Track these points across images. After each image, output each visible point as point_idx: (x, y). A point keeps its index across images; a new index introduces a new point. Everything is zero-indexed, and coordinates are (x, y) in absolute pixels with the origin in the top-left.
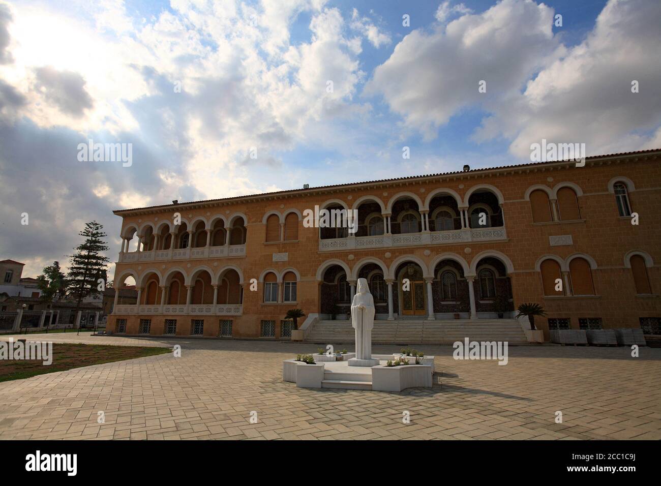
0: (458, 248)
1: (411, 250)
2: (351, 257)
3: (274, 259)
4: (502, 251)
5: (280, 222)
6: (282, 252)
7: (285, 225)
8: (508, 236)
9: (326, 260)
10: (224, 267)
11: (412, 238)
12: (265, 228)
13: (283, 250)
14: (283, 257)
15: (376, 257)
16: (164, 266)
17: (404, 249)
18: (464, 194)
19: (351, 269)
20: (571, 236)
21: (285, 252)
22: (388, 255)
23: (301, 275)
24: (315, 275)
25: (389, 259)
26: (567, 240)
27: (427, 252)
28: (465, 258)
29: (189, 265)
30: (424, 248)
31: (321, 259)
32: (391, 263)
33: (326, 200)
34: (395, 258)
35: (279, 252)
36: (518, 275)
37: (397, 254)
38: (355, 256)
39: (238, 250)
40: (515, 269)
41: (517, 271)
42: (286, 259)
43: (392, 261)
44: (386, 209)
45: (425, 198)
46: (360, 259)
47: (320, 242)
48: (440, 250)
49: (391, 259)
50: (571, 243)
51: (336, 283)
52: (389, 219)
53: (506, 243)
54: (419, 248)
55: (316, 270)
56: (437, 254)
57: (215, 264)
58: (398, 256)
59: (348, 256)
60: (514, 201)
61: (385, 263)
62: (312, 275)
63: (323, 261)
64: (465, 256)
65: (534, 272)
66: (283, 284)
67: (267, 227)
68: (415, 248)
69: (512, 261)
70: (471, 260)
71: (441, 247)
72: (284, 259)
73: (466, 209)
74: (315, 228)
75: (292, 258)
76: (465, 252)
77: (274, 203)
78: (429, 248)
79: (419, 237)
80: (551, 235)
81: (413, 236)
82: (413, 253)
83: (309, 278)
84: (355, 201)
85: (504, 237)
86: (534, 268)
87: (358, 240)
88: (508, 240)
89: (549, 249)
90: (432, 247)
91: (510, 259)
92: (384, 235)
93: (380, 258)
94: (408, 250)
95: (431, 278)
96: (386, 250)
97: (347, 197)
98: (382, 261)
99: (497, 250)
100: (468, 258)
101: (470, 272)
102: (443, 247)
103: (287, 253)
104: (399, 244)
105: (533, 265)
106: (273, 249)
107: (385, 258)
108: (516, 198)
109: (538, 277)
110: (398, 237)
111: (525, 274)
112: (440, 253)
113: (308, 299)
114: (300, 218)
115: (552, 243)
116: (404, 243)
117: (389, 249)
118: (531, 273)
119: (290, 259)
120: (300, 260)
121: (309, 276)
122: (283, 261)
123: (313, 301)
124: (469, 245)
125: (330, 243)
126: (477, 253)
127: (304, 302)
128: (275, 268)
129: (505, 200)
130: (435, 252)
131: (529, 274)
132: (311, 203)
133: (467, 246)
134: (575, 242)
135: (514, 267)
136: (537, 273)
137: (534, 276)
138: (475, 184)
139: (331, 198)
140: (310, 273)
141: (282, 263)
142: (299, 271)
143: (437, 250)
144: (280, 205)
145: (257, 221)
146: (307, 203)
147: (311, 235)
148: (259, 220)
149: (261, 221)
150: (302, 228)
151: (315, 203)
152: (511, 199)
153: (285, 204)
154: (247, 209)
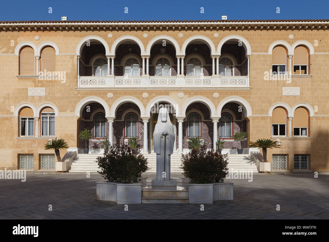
0: (209, 92)
1: (166, 92)
2: (110, 95)
3: (30, 94)
4: (244, 97)
5: (35, 55)
6: (38, 87)
7: (40, 57)
8: (251, 85)
9: (85, 97)
11: (168, 80)
12: (17, 60)
13: (40, 84)
14: (41, 92)
18: (218, 43)
19: (110, 106)
20: (299, 88)
21: (41, 86)
22: (145, 95)
23: (60, 110)
24: (74, 111)
25: (147, 98)
26: (296, 91)
27: (181, 94)
28: (213, 102)
30: (178, 90)
31: (79, 95)
32: (148, 103)
33: (86, 36)
34: (152, 99)
35: (35, 87)
36: (254, 118)
37: (154, 95)
38: (114, 95)
40: (252, 114)
41: (254, 115)
42: (43, 94)
43: (149, 101)
44: (145, 50)
45: (182, 43)
47: (78, 79)
48: (192, 93)
49: (148, 99)
50: (298, 93)
51: (92, 120)
52: (148, 61)
53: (248, 90)
54: (175, 90)
56: (189, 97)
58: (155, 97)
59: (107, 94)
60: (259, 53)
61: (142, 103)
62: (71, 111)
63: (83, 98)
64: (213, 100)
65: (267, 117)
66: (39, 118)
67: (20, 58)
68: (170, 91)
69: (252, 107)
70: (218, 105)
71: (193, 90)
72: (40, 94)
73: (218, 57)
74: (74, 64)
75: (49, 93)
76: (214, 97)
77: (28, 34)
78: (183, 90)
79: (174, 80)
80: (284, 86)
81: (169, 79)
82: (169, 95)
83: (68, 114)
84: (115, 39)
85: (247, 85)
86: (267, 113)
87: (117, 79)
88: (250, 88)
89: (281, 98)
90: (185, 90)
91: (250, 105)
92: (143, 76)
93: (138, 98)
94: (163, 91)
95: (183, 118)
96: (144, 90)
97: (107, 35)
98: (140, 100)
99: (240, 96)
100: (216, 101)
101: (216, 114)
102: (195, 90)
103: (44, 88)
104: (155, 85)
105: (267, 111)
106: (29, 83)
107: (143, 97)
108: (261, 51)
109: (269, 121)
110: (155, 79)
111: (260, 118)
112: (192, 96)
113: (67, 134)
114: (57, 53)
115: (284, 93)
116: (161, 85)
117: (146, 90)
118: (264, 117)
119: (47, 94)
120: (58, 95)
121: (68, 111)
122: (40, 96)
123: (72, 136)
124: (217, 90)
125: (89, 81)
126: (223, 98)
127: (63, 136)
128: (32, 102)
129: (252, 52)
130: (188, 95)
131: (263, 118)
132: (69, 37)
133: (215, 91)
134: (302, 93)
135: (253, 111)
136: (269, 117)
137: (267, 120)
138: (228, 35)
139: (91, 35)
140: (69, 108)
141: (38, 98)
142: (57, 107)
143: (190, 93)
144: (35, 36)
145: (8, 52)
146: (64, 37)
147: (69, 71)
148: (11, 51)
149: (13, 52)
150: (59, 63)
151: (73, 37)
152: (257, 52)
153: (40, 36)
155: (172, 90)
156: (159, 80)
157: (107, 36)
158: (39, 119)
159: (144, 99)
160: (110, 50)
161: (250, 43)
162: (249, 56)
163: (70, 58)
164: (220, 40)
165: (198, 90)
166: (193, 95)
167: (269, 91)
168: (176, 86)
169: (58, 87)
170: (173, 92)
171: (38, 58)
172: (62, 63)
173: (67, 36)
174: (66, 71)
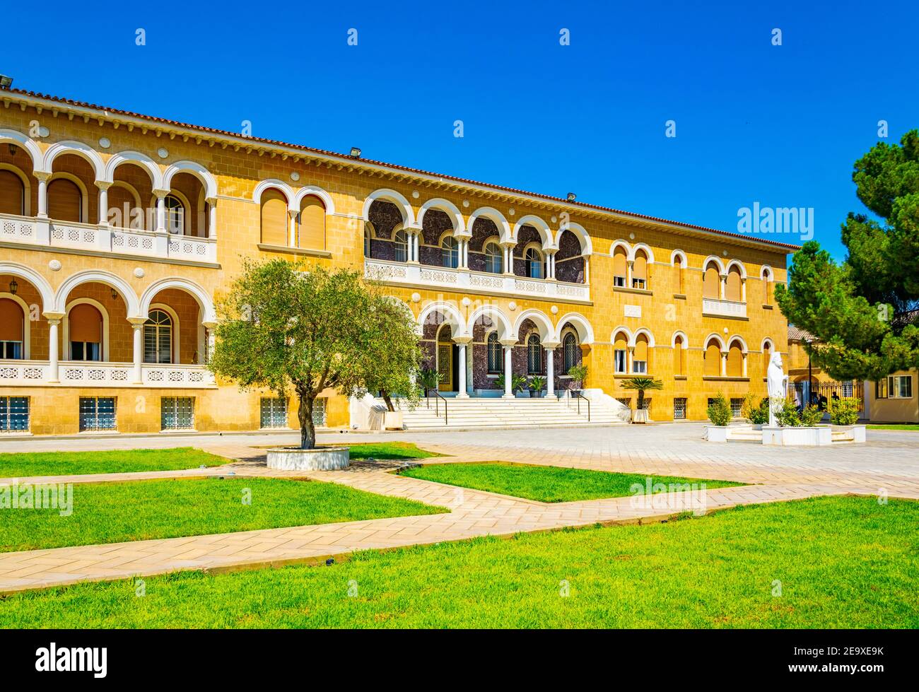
0: (545, 305)
2: (416, 297)
5: (291, 208)
8: (591, 298)
11: (493, 281)
12: (258, 213)
17: (486, 296)
19: (416, 315)
22: (465, 300)
25: (467, 307)
26: (638, 311)
28: (551, 318)
30: (509, 297)
32: (469, 314)
34: (475, 308)
36: (596, 346)
37: (477, 301)
38: (421, 296)
41: (596, 342)
45: (513, 225)
47: (365, 263)
48: (526, 304)
50: (640, 315)
52: (466, 245)
53: (590, 306)
59: (410, 295)
60: (601, 254)
67: (261, 210)
69: (594, 329)
70: (556, 323)
71: (527, 299)
73: (554, 252)
76: (552, 311)
77: (278, 165)
78: (515, 299)
79: (501, 281)
80: (626, 304)
81: (495, 278)
84: (423, 202)
85: (586, 298)
86: (609, 340)
87: (423, 270)
88: (592, 303)
89: (623, 319)
90: (518, 298)
91: (592, 327)
92: (460, 270)
97: (411, 192)
99: (581, 314)
101: (555, 337)
102: (530, 300)
104: (477, 286)
105: (610, 337)
108: (603, 251)
110: (477, 276)
111: (602, 346)
112: (526, 308)
114: (331, 211)
115: (627, 314)
125: (380, 268)
126: (563, 314)
129: (593, 251)
130: (521, 306)
132: (351, 186)
133: (553, 303)
134: (643, 314)
144: (291, 172)
145: (241, 195)
146: (343, 182)
147: (351, 247)
148: (244, 193)
149: (250, 196)
150: (334, 230)
151: (358, 187)
152: (598, 251)
153: (300, 173)
154: (213, 161)
156: (481, 279)
157: (411, 194)
160: (416, 219)
161: (591, 237)
162: (590, 256)
163: (353, 223)
164: (559, 228)
165: (533, 300)
166: (527, 306)
167: (611, 308)
168: (504, 290)
170: (503, 299)
171: (296, 214)
172: (338, 231)
173: (347, 183)
174: (347, 247)
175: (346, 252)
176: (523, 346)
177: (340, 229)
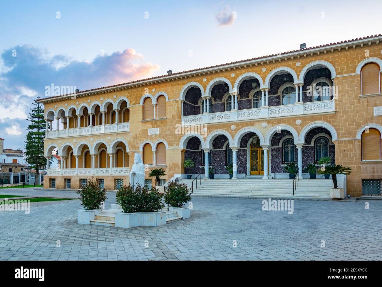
0: (291, 120)
1: (251, 123)
3: (149, 133)
4: (329, 122)
5: (153, 103)
6: (155, 127)
7: (157, 105)
8: (336, 108)
10: (115, 140)
11: (253, 112)
12: (142, 109)
13: (156, 126)
14: (156, 131)
15: (224, 129)
16: (75, 141)
17: (246, 122)
18: (300, 71)
19: (205, 140)
21: (156, 127)
22: (233, 127)
23: (169, 145)
24: (178, 145)
25: (234, 130)
27: (265, 124)
28: (295, 129)
29: (91, 139)
30: (263, 121)
32: (236, 134)
33: (187, 83)
34: (239, 130)
35: (153, 127)
36: (340, 142)
37: (241, 126)
38: (208, 129)
39: (124, 127)
40: (338, 138)
41: (339, 139)
42: (158, 133)
43: (236, 132)
44: (233, 88)
45: (265, 77)
46: (212, 131)
47: (182, 118)
48: (275, 122)
49: (236, 131)
52: (236, 97)
53: (334, 114)
54: (259, 121)
55: (179, 141)
56: (273, 126)
57: (109, 138)
58: (241, 128)
60: (345, 75)
61: (231, 134)
62: (177, 145)
64: (296, 127)
65: (355, 140)
67: (144, 107)
68: (255, 121)
69: (337, 130)
70: (300, 131)
71: (276, 119)
72: (156, 133)
73: (301, 85)
74: (179, 107)
75: (162, 132)
76: (296, 124)
78: (266, 120)
79: (259, 112)
80: (376, 106)
81: (255, 111)
82: (253, 125)
83: (175, 147)
84: (208, 82)
85: (333, 109)
86: (355, 136)
87: (211, 116)
88: (334, 112)
90: (268, 120)
91: (335, 129)
92: (232, 111)
93: (227, 130)
94: (249, 123)
95: (267, 146)
96: (232, 123)
97: (203, 79)
98: (229, 132)
99: (324, 121)
100: (298, 128)
101: (299, 140)
102: (278, 119)
103: (158, 128)
104: (243, 118)
105: (355, 133)
106: (149, 125)
107: (231, 130)
108: (348, 73)
109: (358, 144)
110: (243, 112)
111: (346, 141)
112: (275, 125)
113: (174, 163)
114: (167, 100)
115: (376, 114)
116: (247, 117)
117: (234, 123)
118: (352, 141)
119: (161, 132)
120: (168, 133)
121: (175, 145)
122: (156, 135)
123: (177, 165)
124: (300, 117)
125: (190, 119)
126: (306, 124)
127: (171, 165)
128: (151, 139)
129: (337, 75)
130: (271, 124)
131: (350, 141)
132: (176, 86)
133: (298, 118)
135: (338, 135)
136: (358, 140)
137: (355, 143)
138: (310, 62)
139: (190, 82)
140: (176, 143)
141: (155, 136)
142: (167, 142)
143: (273, 122)
144: (152, 89)
145: (136, 104)
146: (172, 86)
147: (175, 113)
148: (137, 102)
149: (139, 103)
150: (168, 108)
151: (178, 86)
152: (342, 74)
153: (156, 88)
154: (129, 94)
155: (257, 121)
156: (245, 113)
157: (202, 81)
158: (156, 152)
159: (232, 130)
160: (205, 92)
161: (334, 66)
162: (334, 79)
163: (176, 103)
164: (302, 68)
165: (281, 119)
166: (276, 123)
167: (357, 112)
168: (261, 116)
169: (168, 127)
170: (258, 122)
171: (155, 105)
172: (170, 107)
173: (173, 86)
174: (173, 113)
175: (173, 116)
176: (310, 145)
177: (171, 106)
